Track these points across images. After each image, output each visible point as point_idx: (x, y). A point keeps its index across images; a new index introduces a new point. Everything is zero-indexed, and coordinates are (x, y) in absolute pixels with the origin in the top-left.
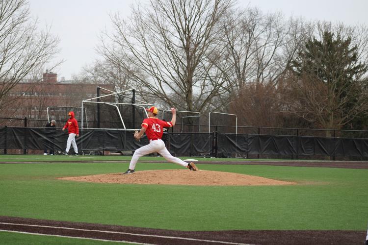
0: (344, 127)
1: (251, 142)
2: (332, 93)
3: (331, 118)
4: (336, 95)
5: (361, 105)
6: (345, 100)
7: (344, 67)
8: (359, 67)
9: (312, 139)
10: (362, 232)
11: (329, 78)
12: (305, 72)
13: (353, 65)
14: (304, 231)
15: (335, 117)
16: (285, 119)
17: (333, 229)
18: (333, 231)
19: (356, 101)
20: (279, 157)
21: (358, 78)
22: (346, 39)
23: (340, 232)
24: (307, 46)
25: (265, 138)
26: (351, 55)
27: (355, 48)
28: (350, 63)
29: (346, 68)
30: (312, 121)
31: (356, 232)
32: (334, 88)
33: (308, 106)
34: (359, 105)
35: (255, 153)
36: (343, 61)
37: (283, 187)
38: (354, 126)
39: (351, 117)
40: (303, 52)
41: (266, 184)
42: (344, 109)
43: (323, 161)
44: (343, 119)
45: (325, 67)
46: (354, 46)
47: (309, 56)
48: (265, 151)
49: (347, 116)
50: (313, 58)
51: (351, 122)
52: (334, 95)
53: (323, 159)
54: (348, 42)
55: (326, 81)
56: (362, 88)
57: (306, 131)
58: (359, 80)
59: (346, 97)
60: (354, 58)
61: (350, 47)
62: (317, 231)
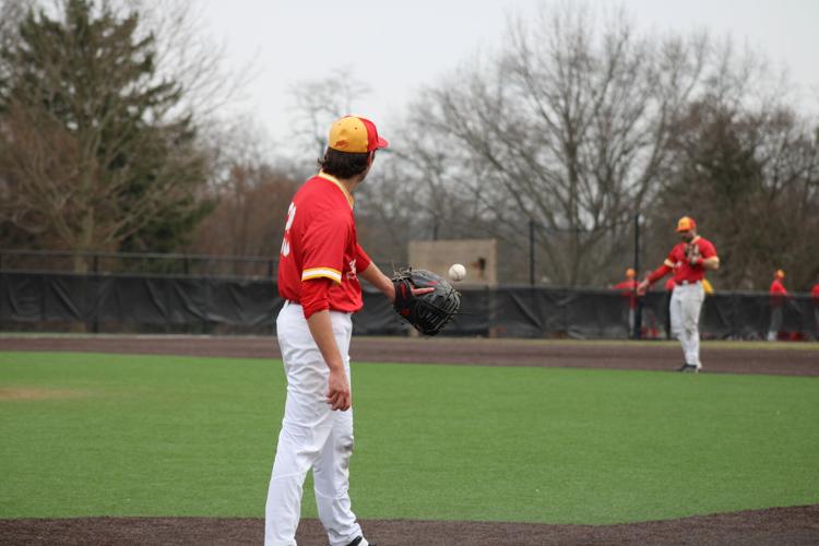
0: (127, 245)
2: (89, 158)
3: (88, 224)
4: (101, 162)
5: (167, 187)
6: (124, 175)
7: (121, 88)
8: (160, 89)
9: (39, 277)
10: (166, 522)
11: (83, 119)
12: (17, 103)
13: (145, 83)
14: (14, 521)
15: (99, 219)
17: (91, 515)
18: (89, 519)
19: (151, 178)
21: (157, 116)
22: (123, 15)
23: (110, 521)
24: (23, 33)
26: (139, 58)
27: (150, 39)
28: (136, 78)
29: (125, 92)
30: (36, 230)
31: (149, 521)
32: (94, 142)
33: (25, 191)
34: (160, 187)
36: (118, 74)
38: (149, 244)
39: (141, 219)
40: (12, 50)
42: (123, 199)
43: (67, 336)
44: (118, 226)
45: (72, 90)
46: (147, 34)
47: (27, 58)
49: (130, 218)
50: (40, 66)
51: (142, 232)
52: (94, 163)
53: (66, 330)
54: (131, 23)
55: (73, 126)
56: (169, 144)
57: (23, 256)
58: (158, 124)
59: (127, 167)
60: (148, 66)
61: (137, 36)
62: (49, 520)
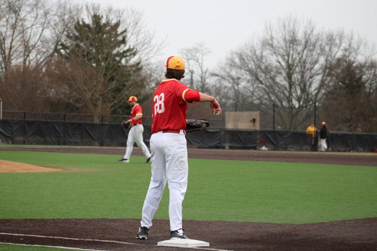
0: (114, 112)
1: (16, 127)
2: (100, 78)
3: (99, 103)
4: (105, 79)
5: (130, 89)
6: (114, 84)
7: (113, 50)
8: (128, 50)
9: (80, 124)
10: (128, 221)
11: (98, 62)
12: (73, 56)
13: (123, 48)
14: (69, 219)
15: (104, 102)
16: (52, 104)
17: (99, 218)
18: (98, 219)
19: (125, 85)
20: (46, 143)
21: (127, 61)
22: (114, 22)
23: (106, 220)
24: (76, 28)
25: (30, 123)
26: (120, 38)
27: (125, 31)
28: (119, 46)
29: (115, 52)
30: (79, 105)
31: (121, 220)
32: (102, 72)
33: (75, 91)
34: (128, 89)
35: (20, 138)
36: (112, 45)
37: (48, 174)
38: (123, 111)
39: (120, 102)
40: (71, 35)
41: (30, 171)
42: (113, 94)
43: (90, 147)
44: (112, 104)
45: (94, 51)
46: (124, 29)
47: (76, 38)
48: (30, 136)
49: (116, 101)
50: (81, 41)
51: (120, 107)
52: (102, 80)
53: (91, 145)
54: (117, 25)
55: (94, 65)
56: (132, 73)
57: (75, 116)
58: (128, 65)
59: (115, 81)
60: (124, 41)
61: (120, 30)
62: (82, 219)
